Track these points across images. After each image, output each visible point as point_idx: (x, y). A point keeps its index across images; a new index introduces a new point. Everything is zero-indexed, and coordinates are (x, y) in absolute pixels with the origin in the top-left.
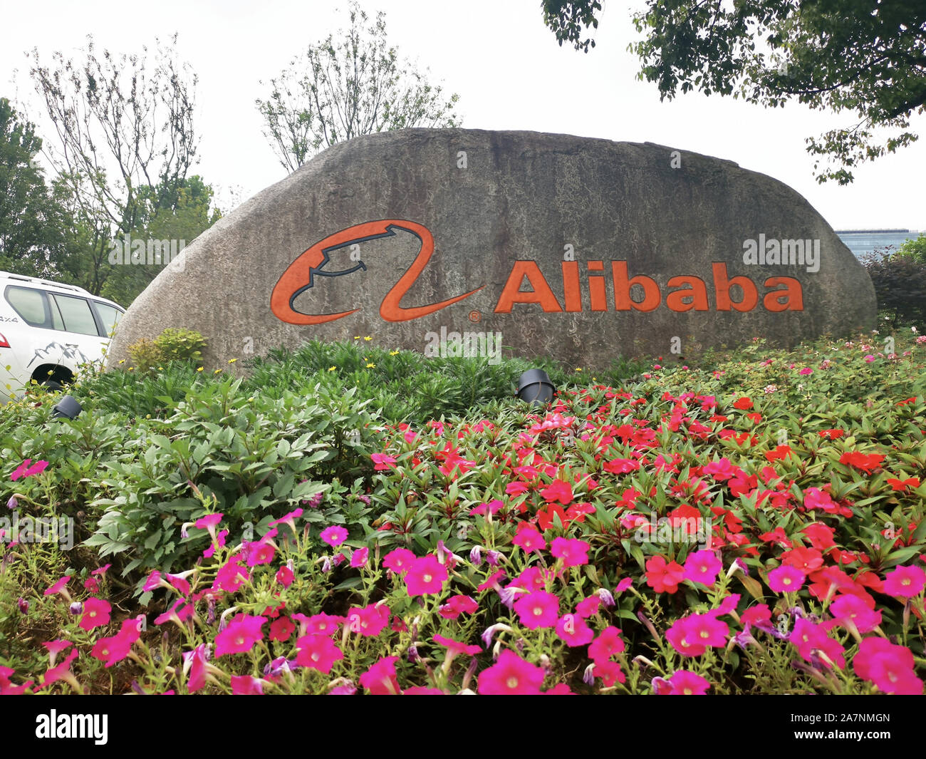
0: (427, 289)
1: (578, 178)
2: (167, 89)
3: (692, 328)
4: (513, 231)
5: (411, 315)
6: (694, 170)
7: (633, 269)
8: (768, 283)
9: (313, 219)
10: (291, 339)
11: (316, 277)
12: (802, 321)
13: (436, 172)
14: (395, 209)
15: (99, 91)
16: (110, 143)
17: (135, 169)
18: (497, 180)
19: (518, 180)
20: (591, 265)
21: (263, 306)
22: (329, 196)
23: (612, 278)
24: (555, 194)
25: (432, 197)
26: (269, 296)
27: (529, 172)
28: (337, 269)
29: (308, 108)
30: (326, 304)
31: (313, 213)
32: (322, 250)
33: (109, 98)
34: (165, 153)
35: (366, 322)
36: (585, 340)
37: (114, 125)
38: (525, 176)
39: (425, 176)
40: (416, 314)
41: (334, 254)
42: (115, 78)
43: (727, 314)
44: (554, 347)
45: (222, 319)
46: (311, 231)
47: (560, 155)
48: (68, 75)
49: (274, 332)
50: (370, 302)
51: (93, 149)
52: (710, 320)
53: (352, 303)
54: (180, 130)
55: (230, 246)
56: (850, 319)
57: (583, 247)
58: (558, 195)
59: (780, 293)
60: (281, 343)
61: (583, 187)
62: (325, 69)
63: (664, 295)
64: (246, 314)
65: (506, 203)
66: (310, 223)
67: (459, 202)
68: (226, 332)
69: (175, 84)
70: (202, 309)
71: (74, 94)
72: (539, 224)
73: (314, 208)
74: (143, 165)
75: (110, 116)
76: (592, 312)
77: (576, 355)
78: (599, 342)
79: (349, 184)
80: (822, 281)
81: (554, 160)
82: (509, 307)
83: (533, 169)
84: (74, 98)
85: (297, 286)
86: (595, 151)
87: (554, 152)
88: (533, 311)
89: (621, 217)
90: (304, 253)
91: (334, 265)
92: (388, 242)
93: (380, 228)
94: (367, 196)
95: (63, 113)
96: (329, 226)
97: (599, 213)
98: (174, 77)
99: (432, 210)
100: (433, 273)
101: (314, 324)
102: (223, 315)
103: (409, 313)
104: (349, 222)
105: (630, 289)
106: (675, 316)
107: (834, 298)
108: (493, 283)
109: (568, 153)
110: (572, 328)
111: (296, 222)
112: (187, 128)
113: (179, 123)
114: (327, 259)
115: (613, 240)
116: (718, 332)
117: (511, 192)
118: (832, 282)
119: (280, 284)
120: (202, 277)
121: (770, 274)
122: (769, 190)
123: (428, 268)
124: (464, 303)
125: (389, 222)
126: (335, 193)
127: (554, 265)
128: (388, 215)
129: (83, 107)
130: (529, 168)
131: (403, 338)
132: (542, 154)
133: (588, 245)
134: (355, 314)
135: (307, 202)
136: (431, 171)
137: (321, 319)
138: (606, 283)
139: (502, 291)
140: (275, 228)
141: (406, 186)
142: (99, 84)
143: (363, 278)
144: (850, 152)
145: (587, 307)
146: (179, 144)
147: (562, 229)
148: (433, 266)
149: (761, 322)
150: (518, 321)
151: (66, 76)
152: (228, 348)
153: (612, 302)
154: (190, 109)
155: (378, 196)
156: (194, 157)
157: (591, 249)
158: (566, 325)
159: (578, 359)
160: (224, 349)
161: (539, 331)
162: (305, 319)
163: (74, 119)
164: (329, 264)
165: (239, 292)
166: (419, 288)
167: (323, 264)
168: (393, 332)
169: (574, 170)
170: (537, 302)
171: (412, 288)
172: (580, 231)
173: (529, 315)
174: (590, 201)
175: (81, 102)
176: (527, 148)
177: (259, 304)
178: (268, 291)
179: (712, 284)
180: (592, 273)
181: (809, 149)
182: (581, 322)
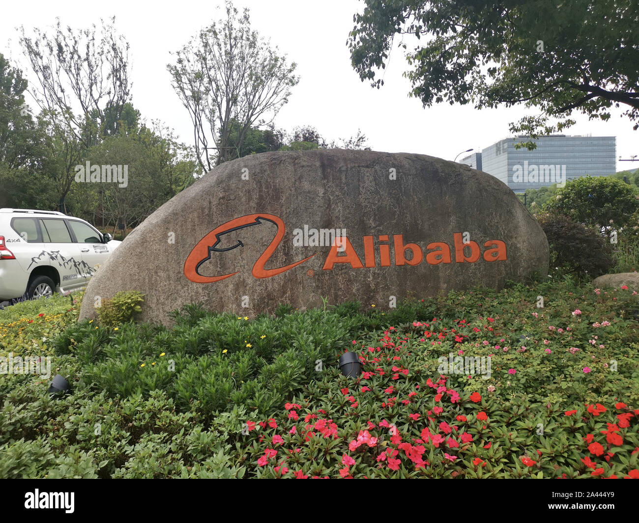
0: (281, 257)
1: (373, 183)
2: (109, 52)
3: (441, 274)
4: (334, 218)
5: (271, 274)
6: (443, 174)
7: (406, 240)
8: (486, 244)
9: (210, 215)
10: (197, 292)
11: (212, 252)
12: (506, 266)
13: (286, 182)
14: (261, 207)
15: (65, 53)
16: (73, 87)
17: (90, 104)
18: (324, 186)
19: (337, 186)
20: (382, 238)
21: (179, 273)
22: (219, 200)
23: (394, 245)
24: (360, 194)
25: (284, 199)
26: (183, 266)
27: (344, 180)
28: (225, 247)
29: (200, 69)
30: (219, 269)
31: (210, 211)
32: (216, 235)
33: (72, 58)
34: (109, 93)
35: (244, 279)
36: (377, 285)
37: (75, 76)
38: (341, 182)
39: (279, 185)
40: (275, 273)
41: (223, 237)
42: (75, 45)
43: (462, 265)
44: (358, 290)
45: (153, 282)
46: (209, 223)
47: (362, 169)
48: (44, 42)
49: (186, 288)
50: (246, 267)
51: (62, 91)
52: (452, 269)
53: (235, 268)
54: (119, 79)
55: (158, 235)
56: (534, 264)
57: (376, 227)
58: (361, 195)
59: (493, 250)
60: (190, 295)
61: (377, 189)
62: (211, 45)
63: (425, 254)
64: (169, 278)
65: (329, 200)
66: (207, 218)
67: (301, 201)
68: (156, 290)
69: (114, 49)
70: (141, 276)
71: (48, 56)
72: (349, 213)
73: (210, 208)
74: (95, 101)
75: (73, 69)
76: (381, 267)
77: (372, 294)
78: (385, 286)
79: (232, 192)
80: (519, 242)
81: (359, 172)
82: (331, 266)
83: (346, 178)
84: (49, 59)
85: (200, 259)
86: (384, 164)
87: (359, 166)
88: (346, 268)
89: (399, 207)
90: (205, 237)
91: (223, 244)
92: (257, 228)
93: (252, 219)
94: (243, 199)
95: (42, 67)
96: (220, 219)
97: (386, 205)
98: (114, 45)
99: (284, 207)
100: (284, 246)
101: (212, 282)
102: (153, 279)
103: (270, 273)
104: (232, 216)
105: (405, 252)
106: (432, 268)
107: (524, 252)
108: (322, 251)
109: (367, 167)
110: (369, 278)
111: (199, 217)
112: (123, 77)
113: (118, 74)
114: (219, 241)
115: (395, 221)
116: (457, 277)
117: (333, 193)
118: (524, 242)
119: (190, 258)
120: (140, 255)
121: (488, 239)
122: (488, 186)
123: (282, 244)
124: (304, 265)
125: (257, 215)
126: (223, 198)
127: (359, 239)
128: (257, 211)
129: (55, 64)
130: (343, 178)
131: (266, 289)
132: (351, 168)
133: (379, 225)
134: (237, 275)
135: (206, 204)
136: (283, 181)
137: (215, 279)
138: (390, 248)
139: (327, 256)
140: (186, 222)
141: (268, 192)
142: (65, 49)
143: (242, 252)
144: (535, 130)
145: (379, 264)
146: (118, 87)
147: (364, 216)
148: (285, 242)
149: (482, 269)
150: (337, 275)
151: (43, 43)
152: (158, 300)
153: (393, 260)
154: (125, 66)
155: (250, 199)
156: (128, 97)
157: (381, 228)
158: (366, 276)
159: (373, 296)
160: (155, 301)
161: (350, 280)
162: (206, 280)
163: (49, 72)
164: (220, 243)
165: (164, 264)
166: (276, 257)
167: (216, 244)
168: (260, 285)
169: (371, 178)
170: (348, 263)
171: (271, 257)
172: (375, 217)
173: (343, 271)
174: (381, 198)
175: (53, 61)
176: (342, 164)
177: (176, 271)
178: (182, 263)
179: (453, 247)
180: (382, 243)
181: (511, 130)
182: (374, 273)
